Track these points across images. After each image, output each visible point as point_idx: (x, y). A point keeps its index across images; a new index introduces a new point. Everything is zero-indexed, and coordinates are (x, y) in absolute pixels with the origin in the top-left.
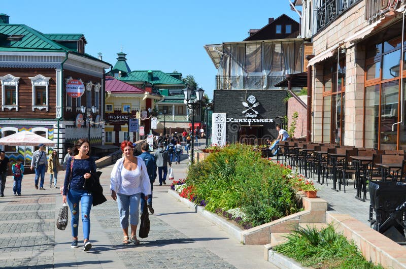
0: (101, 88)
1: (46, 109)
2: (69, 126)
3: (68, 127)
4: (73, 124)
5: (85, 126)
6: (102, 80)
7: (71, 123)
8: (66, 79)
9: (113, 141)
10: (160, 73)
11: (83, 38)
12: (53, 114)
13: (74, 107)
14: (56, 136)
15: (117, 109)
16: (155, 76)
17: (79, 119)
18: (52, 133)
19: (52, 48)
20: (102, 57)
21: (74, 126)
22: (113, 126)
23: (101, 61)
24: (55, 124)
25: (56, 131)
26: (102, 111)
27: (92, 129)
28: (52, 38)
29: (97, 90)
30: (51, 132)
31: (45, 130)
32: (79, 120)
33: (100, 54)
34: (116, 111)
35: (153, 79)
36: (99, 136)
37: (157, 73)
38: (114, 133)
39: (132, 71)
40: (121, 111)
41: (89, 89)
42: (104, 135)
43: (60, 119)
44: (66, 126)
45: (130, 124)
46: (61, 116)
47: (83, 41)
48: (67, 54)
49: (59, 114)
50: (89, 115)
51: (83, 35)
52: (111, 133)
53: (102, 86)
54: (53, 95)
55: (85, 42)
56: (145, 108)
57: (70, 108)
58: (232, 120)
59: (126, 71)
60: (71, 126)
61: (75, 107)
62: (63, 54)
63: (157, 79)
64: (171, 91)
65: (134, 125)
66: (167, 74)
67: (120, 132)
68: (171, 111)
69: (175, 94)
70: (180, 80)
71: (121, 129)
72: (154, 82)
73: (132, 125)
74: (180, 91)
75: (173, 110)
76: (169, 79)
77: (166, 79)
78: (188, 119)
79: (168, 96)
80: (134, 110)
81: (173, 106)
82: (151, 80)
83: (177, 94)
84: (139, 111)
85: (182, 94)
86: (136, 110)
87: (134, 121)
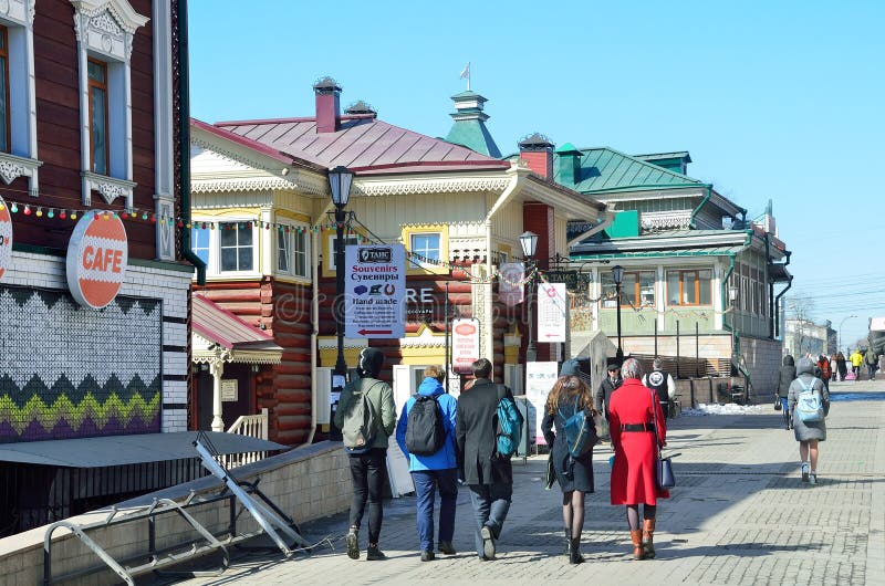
10: (607, 155)
16: (586, 162)
37: (594, 155)
63: (593, 172)
64: (649, 219)
65: (375, 290)
66: (636, 159)
67: (395, 367)
68: (651, 292)
69: (667, 228)
70: (685, 173)
71: (404, 352)
72: (585, 186)
73: (360, 290)
74: (684, 216)
75: (660, 288)
76: (643, 174)
77: (631, 174)
78: (718, 325)
79: (640, 234)
80: (461, 259)
81: (660, 274)
82: (572, 178)
83: (673, 227)
84: (485, 261)
85: (691, 228)
86: (472, 259)
87: (375, 260)
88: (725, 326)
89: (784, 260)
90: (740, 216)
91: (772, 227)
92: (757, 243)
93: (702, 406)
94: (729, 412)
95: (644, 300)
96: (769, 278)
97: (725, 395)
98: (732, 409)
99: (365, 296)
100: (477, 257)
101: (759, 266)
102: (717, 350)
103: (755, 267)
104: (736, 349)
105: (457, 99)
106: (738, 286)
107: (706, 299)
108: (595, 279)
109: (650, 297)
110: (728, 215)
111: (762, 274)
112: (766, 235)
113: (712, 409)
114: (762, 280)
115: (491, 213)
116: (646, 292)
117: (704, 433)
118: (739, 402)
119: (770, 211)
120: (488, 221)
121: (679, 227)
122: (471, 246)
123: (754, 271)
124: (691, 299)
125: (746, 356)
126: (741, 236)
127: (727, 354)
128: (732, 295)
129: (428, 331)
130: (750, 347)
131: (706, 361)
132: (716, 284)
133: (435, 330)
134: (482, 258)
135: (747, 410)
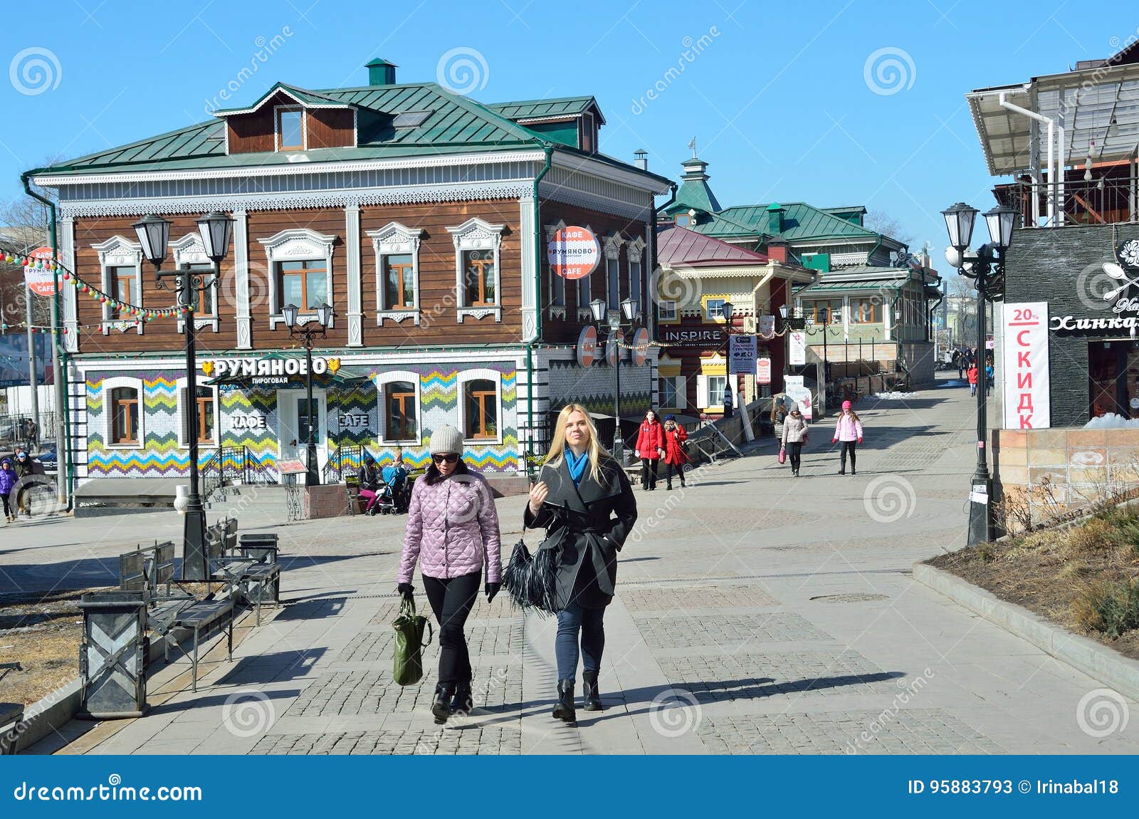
0: (644, 249)
1: (493, 315)
2: (559, 362)
3: (555, 367)
4: (569, 358)
5: (603, 362)
6: (649, 228)
7: (563, 352)
8: (546, 227)
9: (682, 402)
10: (803, 210)
11: (594, 109)
12: (512, 329)
13: (572, 309)
14: (523, 391)
15: (690, 314)
16: (788, 216)
17: (586, 340)
18: (514, 384)
19: (507, 139)
20: (646, 160)
21: (574, 362)
22: (678, 362)
23: (645, 173)
24: (519, 357)
25: (522, 377)
26: (650, 318)
27: (624, 370)
28: (509, 114)
29: (635, 257)
30: (511, 381)
31: (493, 375)
32: (587, 345)
33: (641, 153)
34: (685, 319)
35: (786, 225)
36: (644, 389)
37: (794, 209)
38: (681, 382)
39: (724, 207)
40: (699, 318)
41: (614, 255)
42: (656, 386)
43: (534, 345)
44: (552, 362)
45: (732, 352)
46: (535, 335)
47: (592, 118)
48: (550, 153)
49: (530, 328)
50: (615, 325)
51: (593, 99)
52: (673, 381)
53: (649, 245)
54: (513, 273)
55: (599, 120)
56: (767, 307)
57: (560, 311)
58: (1069, 324)
59: (709, 208)
60: (566, 363)
61: (576, 308)
62: (540, 156)
63: (793, 223)
64: (836, 259)
65: (743, 354)
66: (824, 212)
67: (698, 376)
68: (839, 314)
69: (849, 265)
70: (862, 225)
71: (703, 368)
72: (788, 235)
73: (736, 355)
74: (863, 257)
75: (845, 311)
76: (831, 226)
77: (822, 225)
78: (887, 336)
79: (830, 271)
80: (738, 314)
81: (846, 300)
82: (779, 229)
83: (854, 265)
84: (752, 316)
85: (867, 265)
86: (744, 314)
87: (743, 342)
88: (893, 337)
89: (936, 284)
90: (903, 250)
91: (927, 263)
92: (915, 275)
93: (877, 394)
94: (895, 398)
95: (834, 319)
96: (924, 298)
97: (892, 385)
98: (896, 395)
99: (739, 357)
100: (747, 313)
101: (917, 289)
102: (886, 354)
103: (914, 291)
104: (900, 353)
105: (685, 165)
106: (902, 309)
107: (879, 318)
108: (798, 304)
109: (839, 318)
110: (893, 250)
111: (919, 294)
112: (922, 269)
113: (883, 396)
114: (920, 299)
115: (756, 288)
116: (836, 314)
117: (881, 411)
118: (902, 390)
119: (925, 251)
120: (754, 293)
121: (858, 264)
122: (744, 307)
123: (914, 294)
124: (868, 318)
125: (906, 356)
126: (904, 273)
127: (894, 357)
128: (898, 316)
129: (718, 355)
130: (910, 350)
131: (878, 362)
132: (886, 309)
133: (722, 355)
134: (750, 314)
135: (907, 396)
